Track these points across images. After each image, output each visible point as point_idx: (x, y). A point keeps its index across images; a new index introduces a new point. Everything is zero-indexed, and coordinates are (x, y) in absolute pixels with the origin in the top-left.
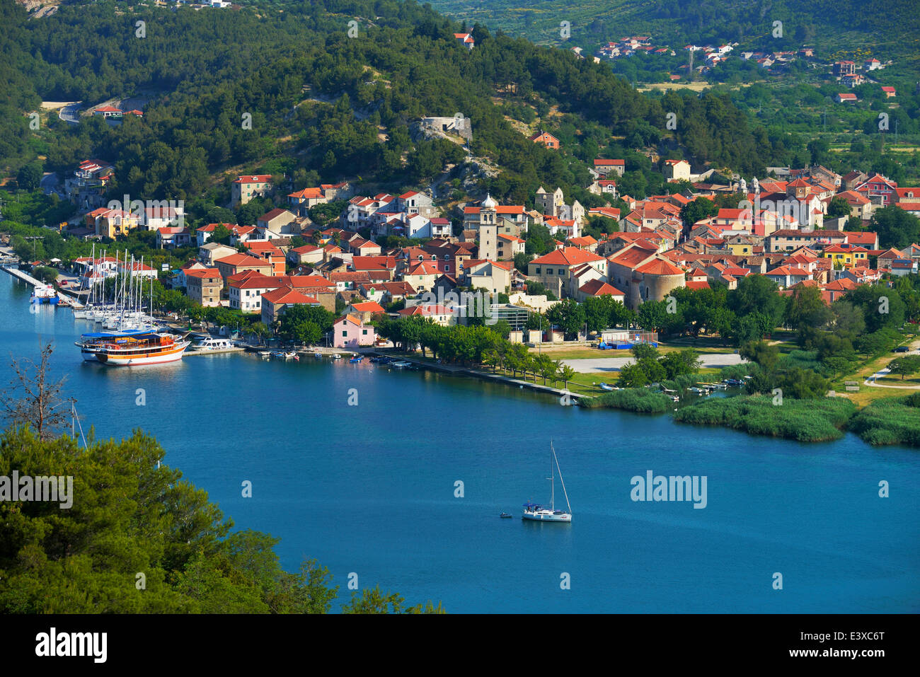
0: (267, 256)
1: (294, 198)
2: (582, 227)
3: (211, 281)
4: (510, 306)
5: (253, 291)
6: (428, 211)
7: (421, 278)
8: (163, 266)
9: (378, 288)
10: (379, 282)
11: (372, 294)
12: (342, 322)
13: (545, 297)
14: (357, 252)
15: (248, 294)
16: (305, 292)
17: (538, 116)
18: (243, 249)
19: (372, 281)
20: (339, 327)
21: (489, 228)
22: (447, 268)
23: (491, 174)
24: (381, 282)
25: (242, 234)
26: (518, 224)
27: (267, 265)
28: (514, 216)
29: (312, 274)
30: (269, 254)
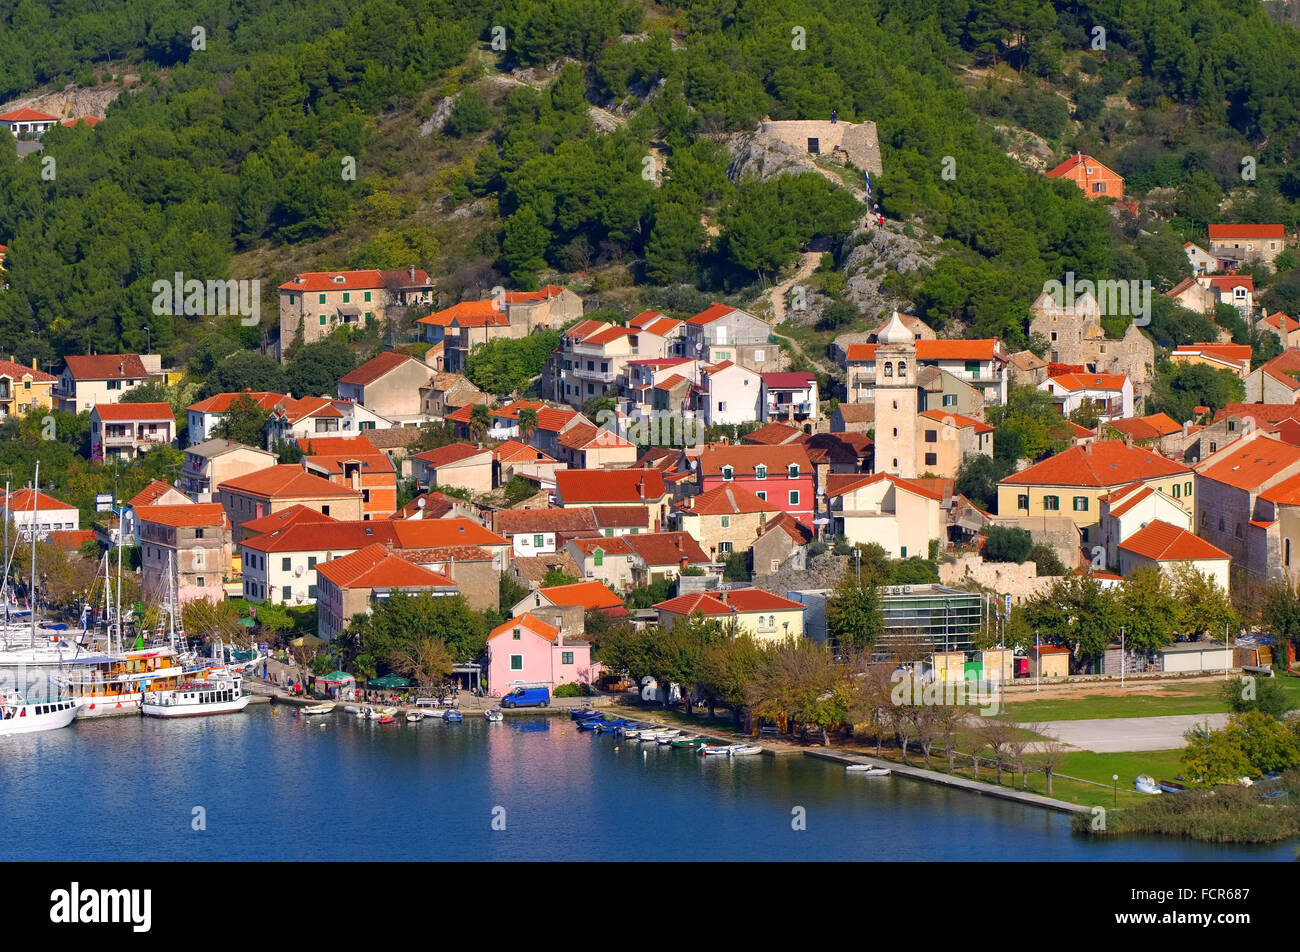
0: (350, 469)
1: (434, 327)
2: (1146, 392)
3: (199, 533)
4: (937, 590)
5: (300, 559)
6: (760, 355)
7: (725, 524)
8: (100, 499)
9: (615, 547)
10: (620, 533)
11: (598, 563)
12: (510, 633)
13: (1030, 567)
14: (577, 460)
15: (287, 565)
16: (425, 559)
17: (1076, 116)
18: (291, 454)
19: (602, 532)
20: (501, 646)
21: (896, 394)
22: (794, 496)
23: (921, 260)
24: (627, 531)
25: (296, 417)
26: (980, 386)
27: (349, 493)
28: (972, 364)
29: (450, 516)
30: (355, 467)
